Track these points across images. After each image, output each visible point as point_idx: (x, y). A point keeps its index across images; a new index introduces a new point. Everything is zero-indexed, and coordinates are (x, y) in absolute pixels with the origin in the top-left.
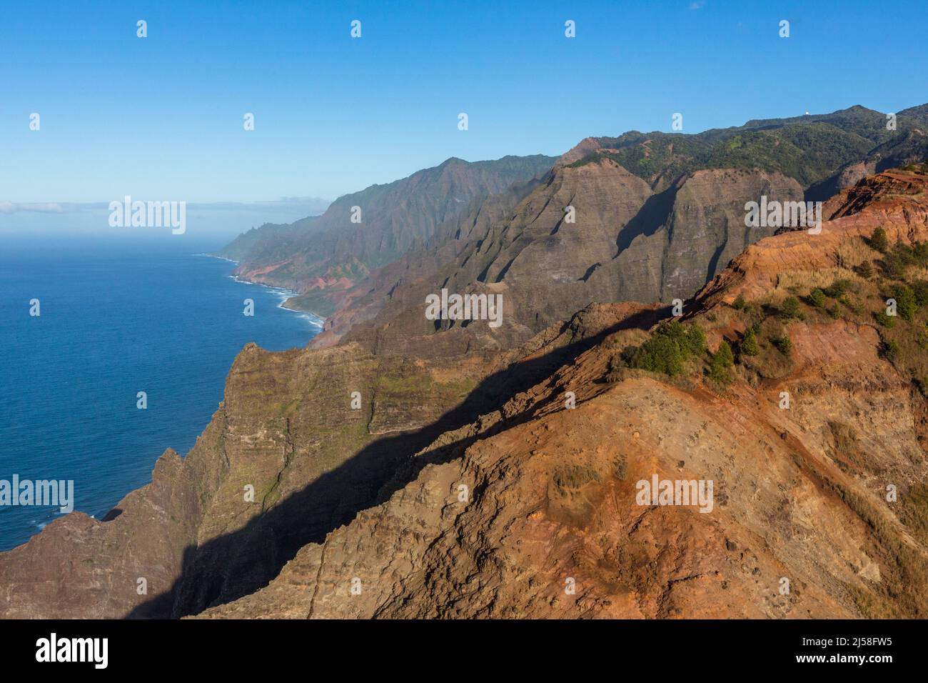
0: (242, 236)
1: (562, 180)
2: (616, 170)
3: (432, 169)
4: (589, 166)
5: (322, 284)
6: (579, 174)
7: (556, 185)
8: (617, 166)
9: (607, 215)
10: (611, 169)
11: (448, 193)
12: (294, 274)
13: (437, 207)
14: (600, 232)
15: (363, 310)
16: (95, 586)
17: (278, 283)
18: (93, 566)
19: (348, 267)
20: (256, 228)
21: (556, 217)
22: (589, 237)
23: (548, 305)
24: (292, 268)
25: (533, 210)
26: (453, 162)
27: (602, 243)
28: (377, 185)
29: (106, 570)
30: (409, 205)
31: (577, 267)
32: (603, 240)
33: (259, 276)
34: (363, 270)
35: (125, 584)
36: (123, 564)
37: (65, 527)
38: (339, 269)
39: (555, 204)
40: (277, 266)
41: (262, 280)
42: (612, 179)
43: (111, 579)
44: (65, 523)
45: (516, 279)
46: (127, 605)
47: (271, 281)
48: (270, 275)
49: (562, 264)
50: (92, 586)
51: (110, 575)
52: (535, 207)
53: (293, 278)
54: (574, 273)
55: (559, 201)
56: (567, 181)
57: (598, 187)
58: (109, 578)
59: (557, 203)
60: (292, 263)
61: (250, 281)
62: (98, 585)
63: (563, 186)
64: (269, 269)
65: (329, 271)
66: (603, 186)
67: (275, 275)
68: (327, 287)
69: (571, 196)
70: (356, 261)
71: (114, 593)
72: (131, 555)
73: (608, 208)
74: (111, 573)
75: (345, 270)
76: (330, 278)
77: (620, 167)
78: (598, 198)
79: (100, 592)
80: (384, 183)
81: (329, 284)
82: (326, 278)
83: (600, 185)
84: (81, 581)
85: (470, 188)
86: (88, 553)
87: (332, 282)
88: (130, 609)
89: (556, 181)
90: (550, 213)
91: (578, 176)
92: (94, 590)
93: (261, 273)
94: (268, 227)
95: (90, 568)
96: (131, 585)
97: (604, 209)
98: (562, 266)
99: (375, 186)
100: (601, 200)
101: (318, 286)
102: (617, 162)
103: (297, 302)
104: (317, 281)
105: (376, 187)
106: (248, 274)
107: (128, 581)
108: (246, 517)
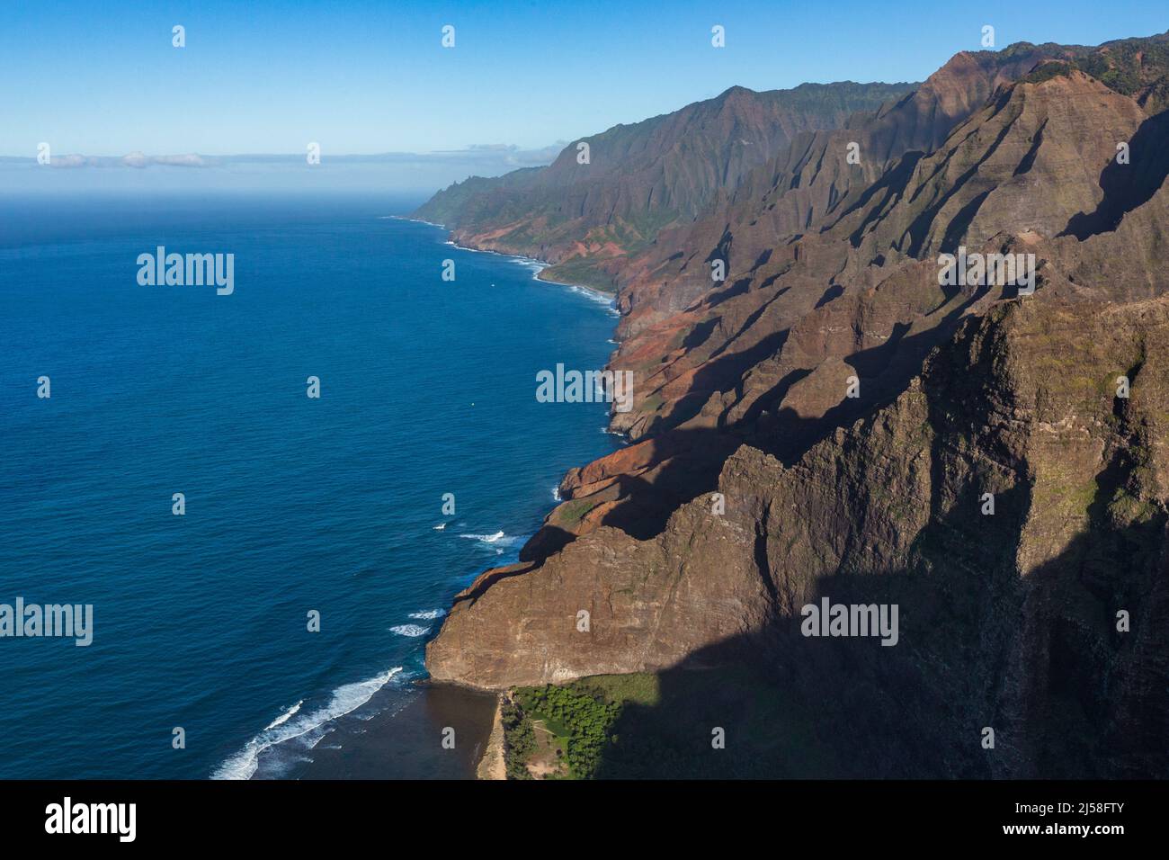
0: (440, 193)
1: (1024, 100)
2: (1091, 86)
3: (707, 102)
4: (1056, 80)
5: (582, 249)
6: (1047, 91)
7: (1014, 106)
8: (1092, 81)
9: (1087, 147)
10: (1084, 85)
11: (731, 133)
12: (535, 239)
13: (717, 152)
14: (1080, 171)
15: (677, 281)
16: (633, 624)
17: (515, 251)
18: (634, 599)
19: (612, 228)
20: (459, 183)
21: (1021, 150)
22: (1067, 177)
23: (1082, 263)
24: (529, 231)
25: (982, 141)
26: (736, 92)
27: (1082, 184)
28: (621, 125)
29: (652, 604)
30: (683, 148)
31: (1057, 216)
32: (1083, 181)
33: (489, 241)
34: (631, 232)
35: (678, 623)
36: (677, 596)
37: (592, 546)
38: (602, 231)
39: (1018, 133)
40: (510, 230)
41: (493, 246)
42: (1088, 97)
43: (658, 616)
44: (592, 542)
45: (984, 232)
46: (679, 649)
47: (505, 248)
48: (501, 240)
49: (1038, 212)
50: (629, 624)
51: (657, 611)
52: (985, 137)
53: (536, 244)
54: (1053, 226)
55: (1024, 128)
56: (1030, 100)
57: (1073, 109)
58: (656, 614)
59: (1020, 131)
60: (529, 225)
61: (476, 248)
62: (637, 622)
63: (1025, 108)
64: (499, 233)
65: (590, 234)
66: (1079, 106)
67: (511, 239)
68: (588, 254)
69: (1039, 121)
70: (621, 222)
71: (660, 633)
72: (690, 586)
73: (1087, 138)
74: (657, 607)
75: (608, 232)
76: (592, 242)
77: (1096, 82)
78: (1074, 124)
79: (642, 632)
80: (631, 123)
81: (592, 251)
82: (587, 244)
83: (1075, 106)
84: (614, 617)
85: (759, 126)
86: (624, 581)
87: (595, 248)
88: (683, 654)
89: (1013, 101)
90: (1012, 144)
91: (1045, 94)
92: (632, 629)
93: (490, 237)
94: (474, 181)
95: (628, 600)
96: (685, 624)
97: (1083, 139)
98: (1037, 215)
99: (620, 126)
100: (1078, 127)
101: (579, 254)
102: (1091, 75)
103: (559, 272)
104: (577, 246)
105: (620, 128)
106: (473, 240)
107: (683, 618)
108: (1066, 536)
